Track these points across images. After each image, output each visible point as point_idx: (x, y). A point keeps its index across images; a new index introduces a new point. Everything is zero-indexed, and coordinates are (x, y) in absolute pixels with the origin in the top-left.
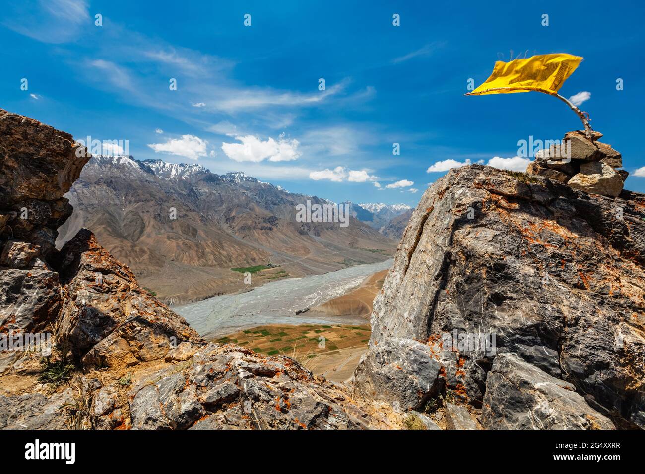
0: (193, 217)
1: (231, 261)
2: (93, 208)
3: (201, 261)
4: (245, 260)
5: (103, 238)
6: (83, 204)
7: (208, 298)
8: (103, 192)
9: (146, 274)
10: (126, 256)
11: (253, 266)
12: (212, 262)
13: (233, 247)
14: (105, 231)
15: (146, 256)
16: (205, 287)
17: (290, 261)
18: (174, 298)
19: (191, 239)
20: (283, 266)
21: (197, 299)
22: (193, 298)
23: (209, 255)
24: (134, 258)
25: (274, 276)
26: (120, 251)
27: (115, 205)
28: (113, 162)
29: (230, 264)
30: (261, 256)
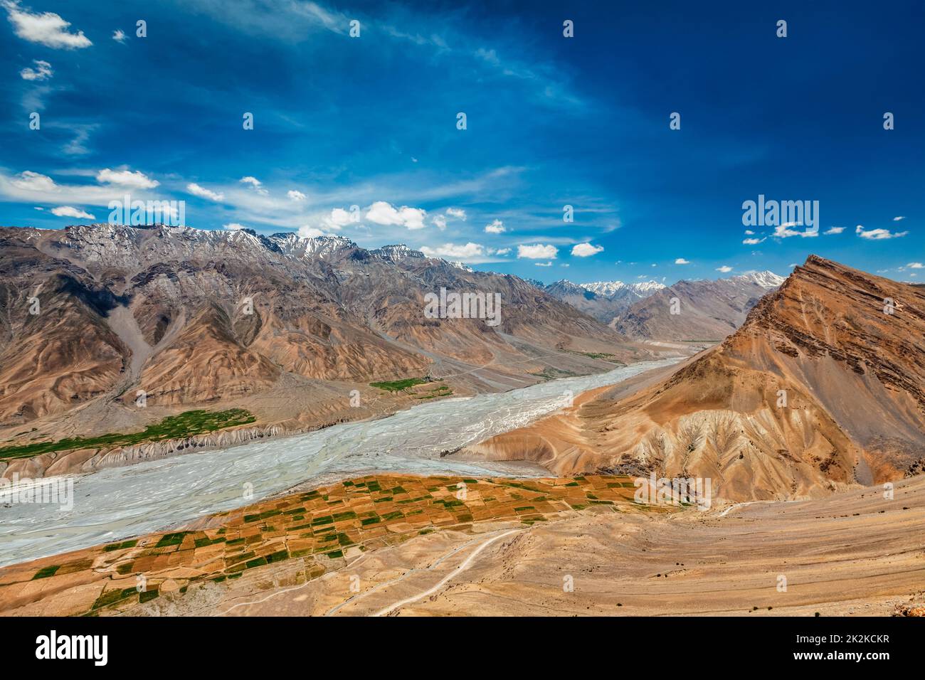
0: (328, 310)
1: (372, 372)
2: (199, 302)
3: (328, 373)
4: (392, 370)
5: (205, 342)
6: (186, 297)
7: (327, 426)
8: (213, 281)
9: (251, 391)
10: (229, 366)
11: (403, 379)
12: (345, 373)
13: (378, 352)
14: (208, 332)
15: (255, 366)
16: (326, 410)
17: (458, 372)
18: (278, 425)
19: (320, 341)
20: (447, 379)
21: (309, 428)
22: (304, 426)
23: (342, 363)
24: (239, 369)
25: (430, 394)
26: (222, 359)
27: (227, 296)
28: (228, 240)
29: (370, 377)
30: (416, 366)
